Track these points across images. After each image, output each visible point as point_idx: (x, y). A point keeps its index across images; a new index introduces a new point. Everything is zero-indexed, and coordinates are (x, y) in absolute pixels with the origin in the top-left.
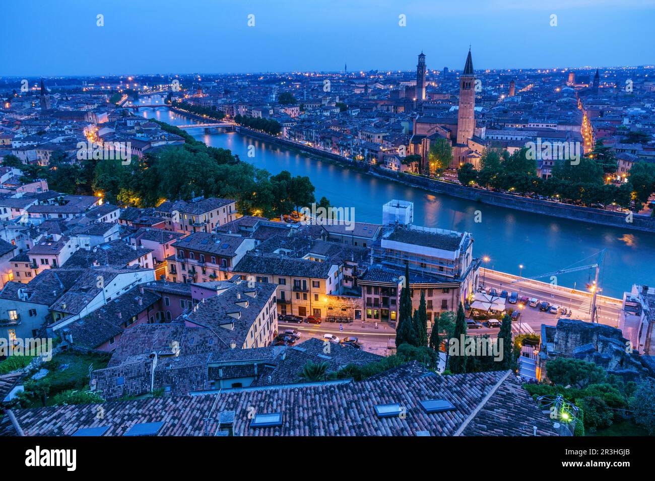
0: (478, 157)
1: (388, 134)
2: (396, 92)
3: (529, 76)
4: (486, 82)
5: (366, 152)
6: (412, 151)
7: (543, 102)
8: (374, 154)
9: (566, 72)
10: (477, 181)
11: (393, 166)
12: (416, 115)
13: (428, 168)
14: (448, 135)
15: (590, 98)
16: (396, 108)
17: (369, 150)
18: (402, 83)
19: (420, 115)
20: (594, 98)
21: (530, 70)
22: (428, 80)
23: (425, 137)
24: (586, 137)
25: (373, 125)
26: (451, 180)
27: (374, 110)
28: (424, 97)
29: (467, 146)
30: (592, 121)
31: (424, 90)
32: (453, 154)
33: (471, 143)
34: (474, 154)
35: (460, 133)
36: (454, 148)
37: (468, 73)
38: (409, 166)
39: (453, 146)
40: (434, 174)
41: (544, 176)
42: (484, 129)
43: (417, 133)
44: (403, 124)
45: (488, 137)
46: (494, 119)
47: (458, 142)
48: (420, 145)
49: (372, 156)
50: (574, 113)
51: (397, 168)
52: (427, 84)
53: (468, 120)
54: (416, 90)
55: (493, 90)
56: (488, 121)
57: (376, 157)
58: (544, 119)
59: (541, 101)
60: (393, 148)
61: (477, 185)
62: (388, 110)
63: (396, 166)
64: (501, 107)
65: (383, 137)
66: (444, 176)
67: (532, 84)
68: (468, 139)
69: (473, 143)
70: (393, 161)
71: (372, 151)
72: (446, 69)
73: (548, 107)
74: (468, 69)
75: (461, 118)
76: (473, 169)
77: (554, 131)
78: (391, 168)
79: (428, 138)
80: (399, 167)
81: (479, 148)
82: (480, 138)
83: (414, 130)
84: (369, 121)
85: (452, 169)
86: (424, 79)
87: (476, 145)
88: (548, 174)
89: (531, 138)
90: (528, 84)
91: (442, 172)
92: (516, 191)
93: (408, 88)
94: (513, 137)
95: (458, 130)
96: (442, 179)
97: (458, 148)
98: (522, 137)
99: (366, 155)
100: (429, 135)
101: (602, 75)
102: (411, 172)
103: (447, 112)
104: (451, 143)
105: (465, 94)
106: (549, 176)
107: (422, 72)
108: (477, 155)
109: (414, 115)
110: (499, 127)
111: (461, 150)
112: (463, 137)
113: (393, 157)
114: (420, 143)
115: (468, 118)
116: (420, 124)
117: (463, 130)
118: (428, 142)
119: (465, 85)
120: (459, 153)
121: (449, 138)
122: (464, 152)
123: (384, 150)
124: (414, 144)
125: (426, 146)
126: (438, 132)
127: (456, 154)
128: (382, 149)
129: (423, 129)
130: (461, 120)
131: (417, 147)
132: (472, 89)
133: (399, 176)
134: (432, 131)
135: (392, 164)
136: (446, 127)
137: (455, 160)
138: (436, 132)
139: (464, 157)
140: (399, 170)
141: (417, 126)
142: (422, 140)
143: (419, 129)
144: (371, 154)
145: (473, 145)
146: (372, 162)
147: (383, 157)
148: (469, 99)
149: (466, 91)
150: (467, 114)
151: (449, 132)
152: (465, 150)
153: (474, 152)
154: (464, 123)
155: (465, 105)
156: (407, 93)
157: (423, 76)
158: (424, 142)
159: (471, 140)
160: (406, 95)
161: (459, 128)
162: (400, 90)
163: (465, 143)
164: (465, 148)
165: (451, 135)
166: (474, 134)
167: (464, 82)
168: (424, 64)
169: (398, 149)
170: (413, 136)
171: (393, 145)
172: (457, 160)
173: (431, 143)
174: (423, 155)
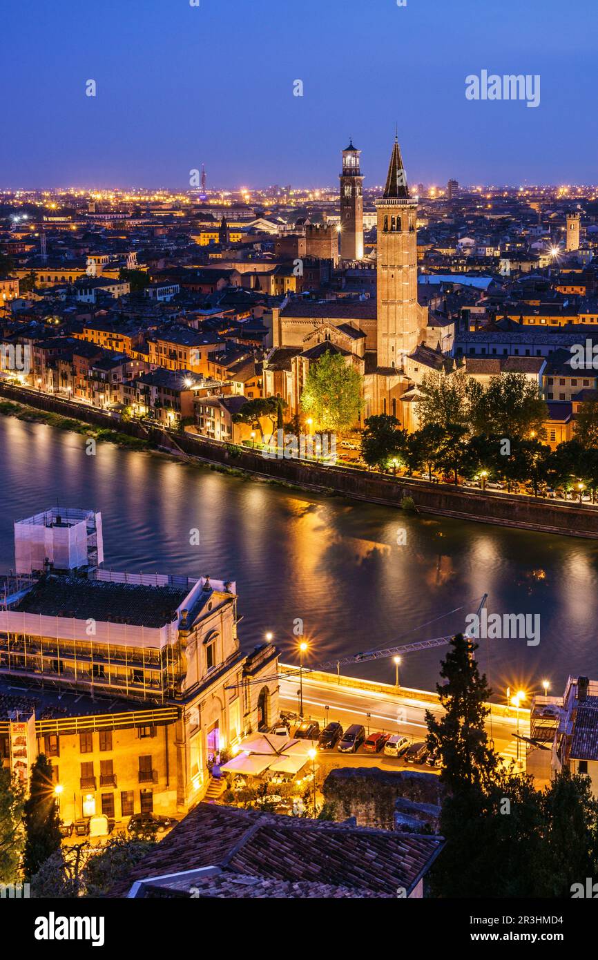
5: (154, 394)
6: (270, 388)
8: (171, 398)
11: (218, 427)
14: (356, 346)
16: (280, 282)
17: (159, 391)
23: (295, 351)
28: (360, 255)
29: (402, 372)
32: (368, 395)
33: (410, 365)
34: (416, 391)
35: (385, 340)
36: (369, 380)
39: (367, 373)
42: (447, 330)
43: (284, 343)
48: (288, 374)
49: (167, 405)
51: (225, 434)
53: (400, 307)
57: (177, 408)
63: (223, 427)
68: (404, 356)
69: (416, 364)
70: (217, 417)
71: (167, 392)
74: (393, 187)
75: (385, 303)
78: (213, 435)
79: (305, 355)
80: (230, 430)
81: (432, 377)
83: (275, 335)
87: (424, 369)
93: (312, 230)
95: (379, 333)
97: (381, 378)
99: (152, 404)
100: (307, 346)
104: (362, 367)
105: (388, 245)
107: (353, 192)
108: (424, 395)
111: (388, 382)
112: (390, 349)
113: (215, 405)
114: (289, 369)
115: (401, 303)
116: (290, 319)
117: (391, 332)
118: (304, 364)
119: (390, 224)
120: (383, 391)
121: (359, 355)
122: (395, 387)
123: (196, 388)
124: (273, 370)
125: (299, 375)
126: (329, 339)
127: (376, 391)
128: (193, 386)
129: (297, 332)
130: (385, 307)
131: (281, 380)
132: (405, 232)
133: (229, 453)
134: (317, 336)
135: (213, 422)
136: (353, 327)
137: (376, 408)
138: (326, 339)
139: (394, 400)
140: (231, 437)
141: (283, 323)
142: (292, 359)
143: (287, 332)
144: (165, 400)
145: (416, 369)
146: (167, 421)
147: (193, 406)
148: (401, 258)
149: (393, 237)
150: (397, 294)
151: (356, 338)
152: (397, 382)
153: (416, 387)
154: (392, 315)
155: (393, 272)
156: (312, 243)
157: (356, 202)
158: (296, 366)
159: (411, 357)
160: (309, 248)
161: (382, 329)
162: (301, 237)
163: (398, 366)
164: (397, 377)
165: (364, 347)
166: (423, 342)
167: (386, 217)
168: (356, 172)
169: (240, 386)
170: (272, 352)
171: (232, 374)
172: (379, 408)
173: (310, 367)
174: (297, 398)
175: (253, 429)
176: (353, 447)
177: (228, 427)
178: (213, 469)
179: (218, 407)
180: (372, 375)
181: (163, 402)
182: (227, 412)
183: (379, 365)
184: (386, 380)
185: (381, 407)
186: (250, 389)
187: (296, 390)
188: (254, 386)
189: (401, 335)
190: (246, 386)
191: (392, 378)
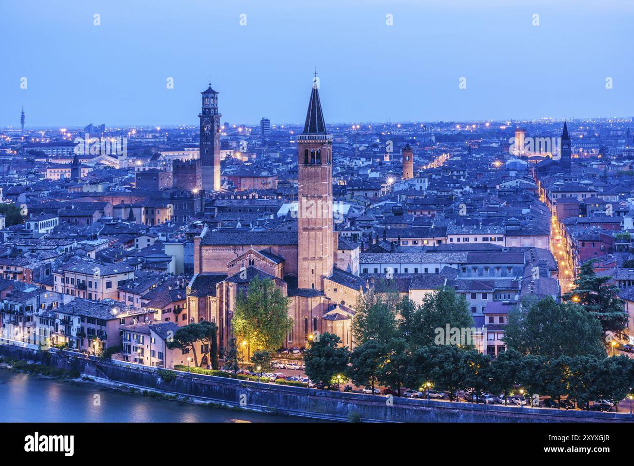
0: (349, 317)
1: (131, 276)
2: (150, 176)
3: (440, 138)
4: (354, 150)
5: (76, 324)
6: (194, 314)
7: (471, 191)
9: (508, 129)
10: (349, 374)
11: (147, 353)
12: (201, 228)
13: (233, 354)
14: (277, 270)
15: (559, 178)
16: (150, 212)
17: (82, 319)
18: (164, 154)
19: (211, 228)
20: (565, 180)
21: (441, 125)
22: (225, 146)
23: (222, 277)
24: (562, 258)
25: (93, 255)
26: (289, 378)
27: (95, 220)
28: (217, 186)
29: (322, 293)
30: (569, 225)
31: (217, 169)
32: (291, 315)
33: (329, 285)
34: (338, 310)
35: (305, 264)
36: (293, 301)
38: (186, 352)
39: (290, 294)
40: (250, 368)
41: (490, 349)
42: (356, 253)
43: (205, 269)
44: (169, 250)
45: (366, 270)
46: (377, 229)
47: (302, 286)
48: (212, 299)
49: (92, 334)
50: (532, 211)
51: (156, 360)
52: (223, 155)
53: (319, 234)
54: (199, 171)
55: (368, 166)
56: (364, 234)
57: (102, 336)
58: (478, 224)
59: (467, 188)
60: (146, 310)
61: (350, 383)
62: (131, 218)
63: (153, 353)
64: (388, 202)
65: (120, 283)
66: (272, 369)
67: (446, 152)
68: (323, 277)
69: (335, 285)
70: (147, 342)
71: (91, 320)
72: (265, 122)
73: (481, 199)
74: (313, 123)
75: (305, 229)
76: (340, 346)
77: (499, 250)
78: (141, 361)
79: (231, 280)
80: (161, 356)
81: (349, 296)
82: (349, 273)
83: (197, 263)
84: (84, 247)
85: (291, 350)
86: (217, 143)
87: (342, 289)
88: (498, 343)
89: (455, 266)
90: (439, 153)
91: (267, 360)
92: (437, 389)
93: (178, 165)
94: (418, 266)
95: (300, 258)
96: (269, 377)
97: (303, 300)
98: (438, 266)
99: (74, 333)
100: (232, 272)
101: (574, 134)
102: (193, 365)
103: (272, 217)
104: (284, 290)
105: (309, 177)
106: (500, 348)
107: (212, 130)
108: (345, 314)
109: (195, 226)
110: (388, 248)
111: (310, 302)
112: (310, 272)
113: (145, 332)
114: (214, 295)
115: (320, 229)
116: (211, 247)
117: (311, 256)
118: (231, 289)
119: (310, 157)
120: (305, 311)
121: (280, 277)
122: (316, 308)
123: (121, 316)
124: (197, 296)
125: (226, 299)
126: (253, 264)
127: (297, 313)
128: (118, 314)
130: (305, 233)
131: (205, 305)
132: (324, 165)
133: (163, 378)
134: (240, 262)
135: (142, 349)
136: (272, 253)
137: (297, 328)
138: (250, 264)
139: (315, 319)
140: (162, 363)
141: (204, 251)
142: (217, 285)
143: (208, 259)
144: (88, 329)
146: (91, 350)
147: (118, 334)
148: (320, 188)
149: (313, 169)
150: (317, 221)
151: (278, 262)
152: (318, 302)
153: (338, 307)
154: (312, 240)
156: (178, 177)
157: (215, 138)
158: (221, 291)
159: (330, 279)
160: (176, 181)
161: (302, 253)
162: (161, 170)
163: (318, 288)
164: (318, 298)
165: (283, 271)
166: (335, 265)
167: (307, 151)
168: (215, 111)
169: (157, 312)
170: (194, 278)
171: (146, 302)
172: (301, 328)
173: (238, 291)
174: (221, 321)
175: (183, 354)
176: (282, 366)
177: (159, 353)
179: (149, 334)
180: (294, 297)
181: (86, 331)
182: (158, 338)
183: (299, 287)
184: (307, 301)
185: (303, 327)
186: (167, 315)
187: (221, 314)
188: (170, 312)
189: (321, 259)
190: (163, 312)
191: (313, 299)
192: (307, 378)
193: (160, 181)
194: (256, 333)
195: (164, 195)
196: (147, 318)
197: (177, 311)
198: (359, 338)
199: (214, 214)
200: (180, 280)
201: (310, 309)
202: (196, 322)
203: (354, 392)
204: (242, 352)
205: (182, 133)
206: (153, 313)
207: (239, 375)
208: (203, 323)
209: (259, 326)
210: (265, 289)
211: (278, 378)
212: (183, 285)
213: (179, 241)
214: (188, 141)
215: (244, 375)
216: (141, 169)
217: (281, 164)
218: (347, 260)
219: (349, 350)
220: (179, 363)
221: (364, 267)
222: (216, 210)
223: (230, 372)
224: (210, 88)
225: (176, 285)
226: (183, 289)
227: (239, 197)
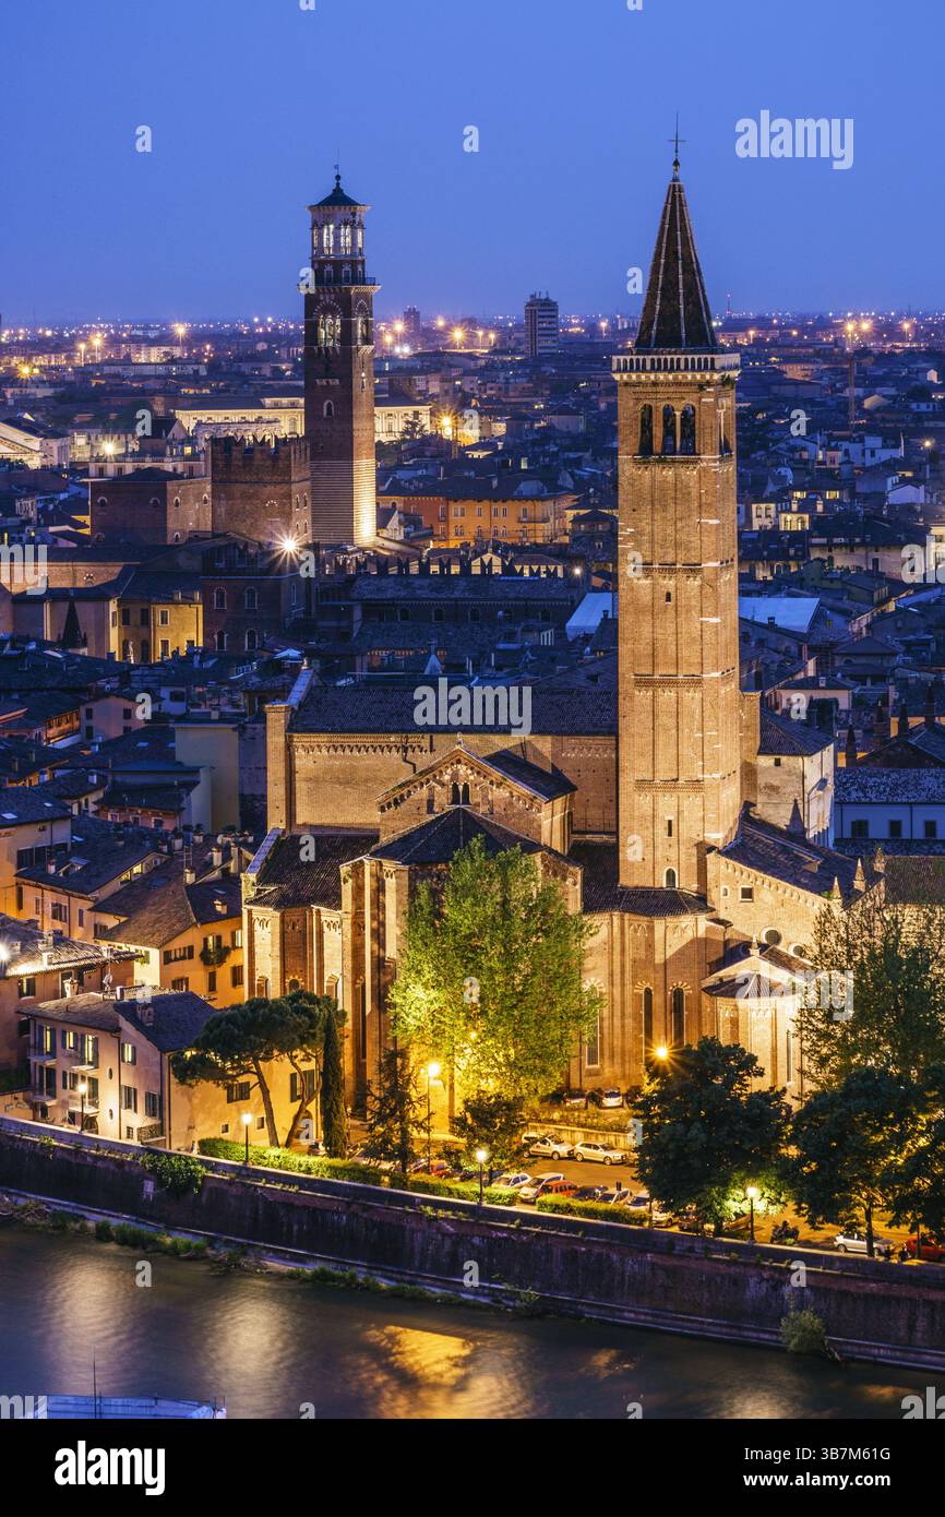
4: (844, 407)
6: (268, 965)
10: (788, 1179)
11: (110, 1097)
12: (293, 673)
13: (397, 1097)
14: (549, 821)
16: (137, 618)
18: (188, 419)
23: (361, 844)
26: (585, 1193)
28: (366, 531)
29: (701, 902)
31: (365, 473)
32: (594, 980)
33: (727, 876)
34: (754, 966)
35: (644, 801)
36: (603, 928)
37: (669, 340)
38: (239, 1094)
39: (590, 906)
40: (449, 1153)
42: (819, 766)
43: (305, 814)
44: (190, 744)
46: (904, 685)
47: (628, 880)
48: (328, 915)
51: (138, 1119)
52: (387, 424)
53: (691, 697)
54: (300, 472)
56: (857, 703)
60: (106, 951)
61: (788, 1213)
62: (72, 636)
63: (129, 1098)
65: (24, 857)
66: (522, 1156)
68: (704, 849)
69: (748, 876)
70: (108, 1060)
72: (540, 311)
74: (669, 317)
75: (644, 682)
76: (757, 1085)
78: (90, 1123)
79: (388, 852)
80: (157, 1106)
81: (795, 915)
83: (276, 793)
85: (595, 1098)
86: (364, 381)
87: (771, 891)
91: (511, 1128)
93: (231, 459)
95: (627, 781)
96: (514, 1191)
97: (635, 924)
100: (393, 827)
102: (261, 1140)
103: (547, 637)
104: (574, 889)
105: (657, 499)
107: (347, 336)
108: (781, 976)
109: (278, 666)
111: (659, 934)
112: (661, 830)
113: (103, 1024)
114: (334, 901)
115: (696, 681)
116: (323, 738)
117: (661, 776)
118: (391, 883)
119: (658, 431)
120: (644, 964)
121: (557, 846)
122: (681, 952)
123: (25, 969)
124: (278, 905)
125: (373, 918)
126: (466, 801)
127: (617, 970)
128: (13, 961)
129: (347, 780)
130: (643, 696)
131: (304, 936)
132: (709, 459)
133: (160, 1183)
134: (424, 792)
135: (94, 1083)
136: (531, 760)
137: (617, 1023)
138: (455, 801)
139: (678, 994)
140: (160, 1129)
141: (300, 753)
142: (344, 869)
143: (314, 780)
145: (748, 893)
147: (14, 1030)
148: (695, 540)
149: (669, 473)
150: (685, 652)
151: (551, 796)
152: (689, 935)
153: (755, 952)
154: (666, 720)
155: (669, 584)
156: (230, 497)
157: (356, 366)
158: (358, 891)
159: (729, 852)
160: (222, 510)
161: (634, 767)
162: (174, 476)
163: (687, 884)
164: (686, 920)
165: (569, 821)
166: (748, 806)
167: (648, 410)
168: (354, 270)
169: (145, 959)
170: (267, 844)
171: (111, 922)
172: (629, 1022)
173: (413, 893)
174: (359, 995)
175: (230, 1100)
176: (563, 1150)
177: (149, 1097)
178: (103, 1234)
179: (115, 1030)
180: (607, 916)
182: (147, 1046)
183: (625, 881)
184: (651, 929)
185: (636, 1017)
186: (178, 969)
187: (358, 970)
188: (191, 956)
189: (696, 784)
190: (167, 959)
191: (671, 921)
192: (644, 1193)
193: (171, 509)
194: (473, 1035)
195: (182, 560)
196: (108, 978)
197: (215, 956)
198: (823, 1062)
199: (350, 627)
200: (225, 850)
201: (659, 958)
202: (274, 992)
203: (807, 1244)
204: (425, 1099)
205: (262, 346)
206: (131, 958)
207: (414, 1177)
208: (294, 999)
209: (483, 1013)
210: (505, 886)
211: (546, 1189)
212: (233, 866)
213: (223, 719)
214: (278, 374)
215: (432, 1179)
216: (111, 470)
217: (587, 455)
218: (791, 791)
219: (787, 1099)
220: (216, 1133)
221: (853, 814)
222: (357, 614)
223: (386, 1166)
224: (338, 190)
225: (209, 866)
226: (231, 883)
227: (435, 568)
